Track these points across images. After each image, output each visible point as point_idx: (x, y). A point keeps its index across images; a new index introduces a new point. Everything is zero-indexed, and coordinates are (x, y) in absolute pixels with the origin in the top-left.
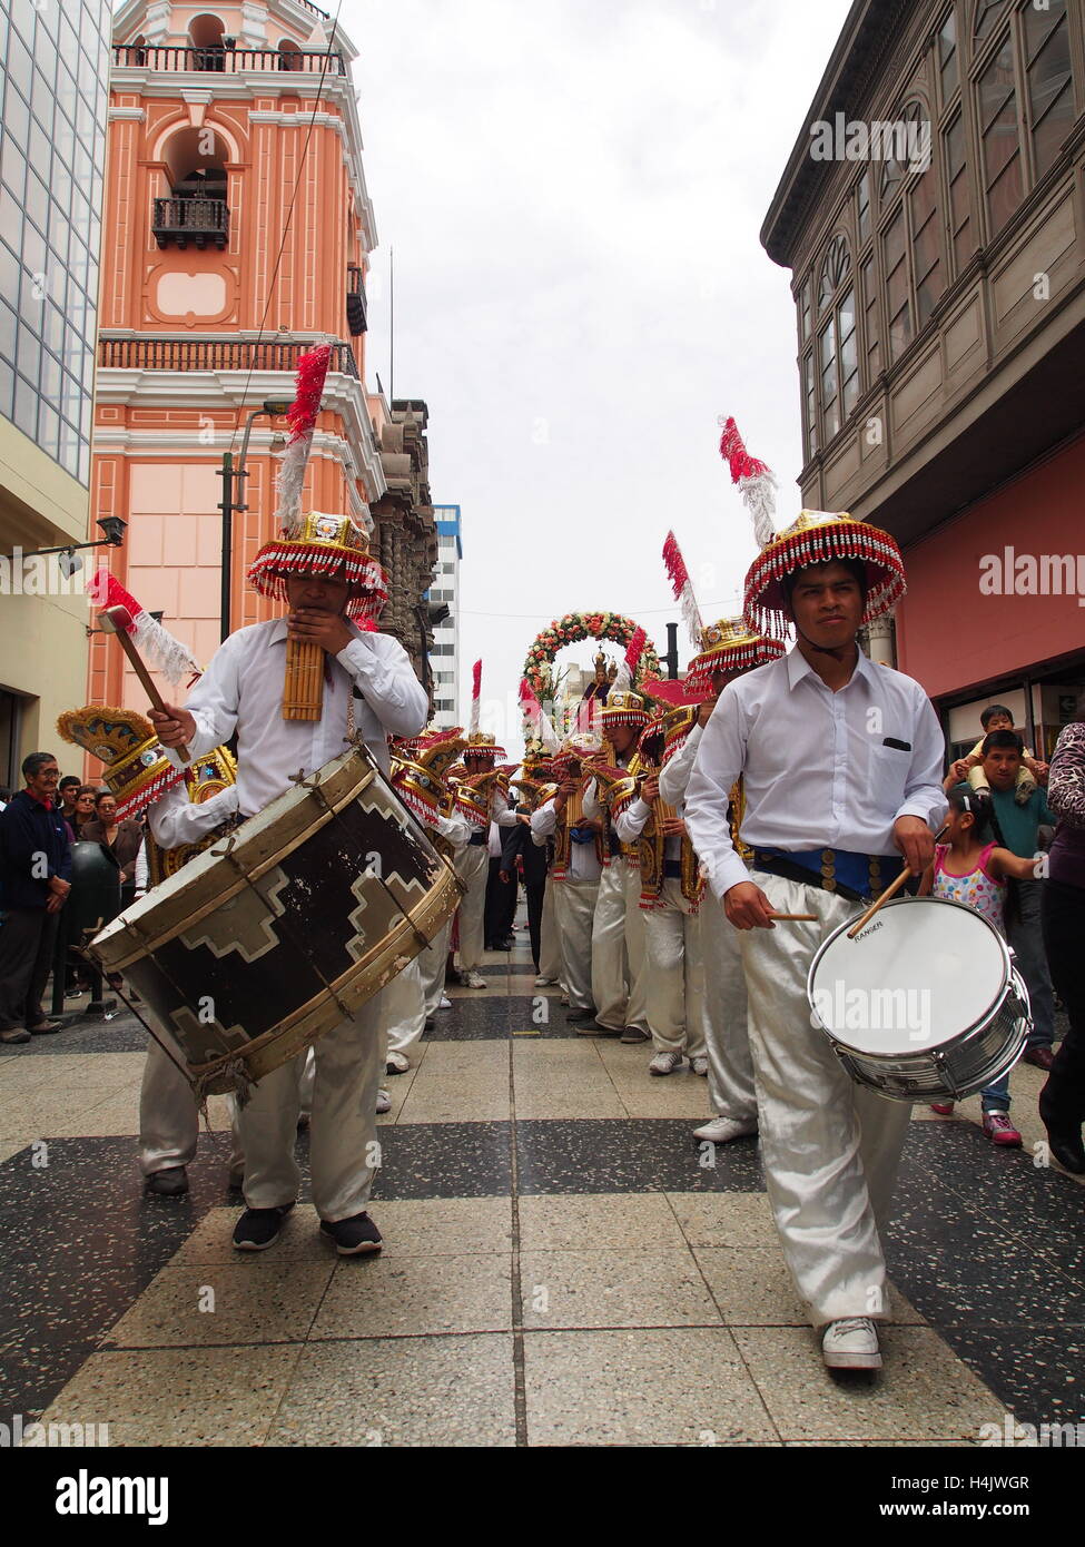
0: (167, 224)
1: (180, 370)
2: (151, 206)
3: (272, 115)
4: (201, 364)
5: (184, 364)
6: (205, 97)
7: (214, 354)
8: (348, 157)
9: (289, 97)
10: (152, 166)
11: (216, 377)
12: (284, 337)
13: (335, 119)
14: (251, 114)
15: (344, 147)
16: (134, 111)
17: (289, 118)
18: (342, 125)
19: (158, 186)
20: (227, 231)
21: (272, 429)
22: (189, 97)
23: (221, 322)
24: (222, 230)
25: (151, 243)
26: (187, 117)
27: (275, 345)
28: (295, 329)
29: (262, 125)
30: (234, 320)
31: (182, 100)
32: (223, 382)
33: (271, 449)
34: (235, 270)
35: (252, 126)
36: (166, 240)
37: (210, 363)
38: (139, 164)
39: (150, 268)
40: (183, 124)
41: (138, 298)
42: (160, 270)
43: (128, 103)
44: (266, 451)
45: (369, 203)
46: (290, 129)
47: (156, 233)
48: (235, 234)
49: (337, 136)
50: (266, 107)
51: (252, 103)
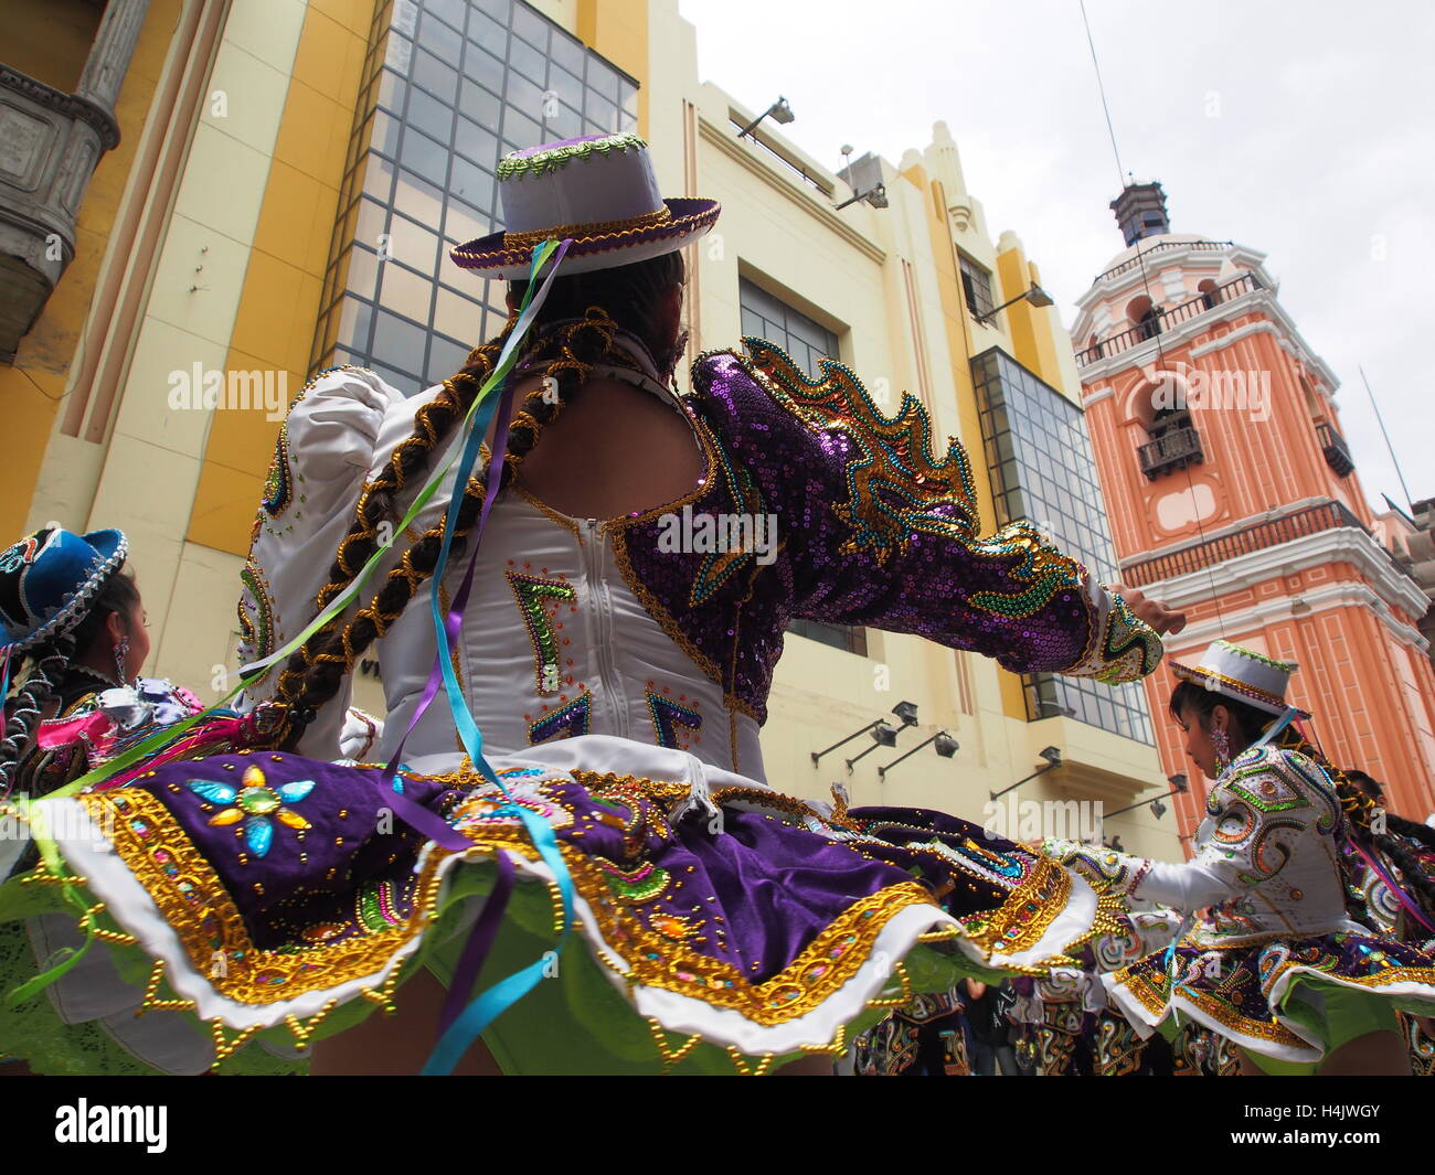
0: (1152, 463)
1: (1194, 571)
2: (1135, 454)
3: (1209, 346)
4: (1210, 560)
5: (1196, 565)
6: (1153, 357)
7: (1218, 549)
8: (1284, 342)
9: (1218, 327)
10: (1128, 424)
11: (1226, 568)
12: (1275, 514)
13: (1262, 324)
14: (1192, 353)
15: (1277, 338)
16: (1105, 391)
17: (1222, 341)
18: (1270, 325)
19: (1137, 437)
20: (1200, 448)
21: (1289, 594)
22: (1140, 363)
23: (1217, 520)
24: (1195, 450)
25: (1143, 481)
26: (1143, 377)
27: (1268, 524)
28: (1283, 503)
29: (1202, 357)
30: (1227, 515)
31: (1135, 368)
32: (1232, 570)
33: (1293, 612)
34: (1216, 475)
35: (1195, 361)
36: (1153, 474)
37: (1217, 557)
38: (1118, 427)
39: (1147, 500)
40: (1142, 383)
41: (1145, 525)
42: (1155, 497)
43: (1097, 388)
44: (1289, 616)
45: (1318, 360)
46: (1226, 349)
47: (1145, 473)
48: (1207, 447)
49: (1269, 335)
50: (1202, 342)
51: (1190, 345)
